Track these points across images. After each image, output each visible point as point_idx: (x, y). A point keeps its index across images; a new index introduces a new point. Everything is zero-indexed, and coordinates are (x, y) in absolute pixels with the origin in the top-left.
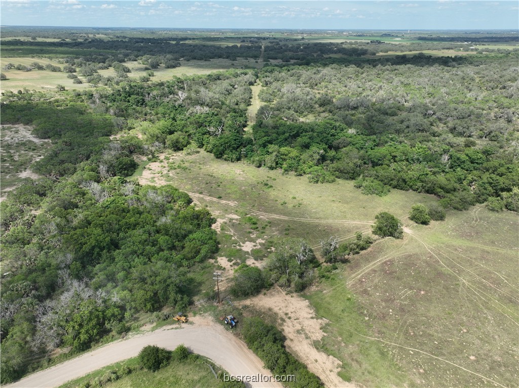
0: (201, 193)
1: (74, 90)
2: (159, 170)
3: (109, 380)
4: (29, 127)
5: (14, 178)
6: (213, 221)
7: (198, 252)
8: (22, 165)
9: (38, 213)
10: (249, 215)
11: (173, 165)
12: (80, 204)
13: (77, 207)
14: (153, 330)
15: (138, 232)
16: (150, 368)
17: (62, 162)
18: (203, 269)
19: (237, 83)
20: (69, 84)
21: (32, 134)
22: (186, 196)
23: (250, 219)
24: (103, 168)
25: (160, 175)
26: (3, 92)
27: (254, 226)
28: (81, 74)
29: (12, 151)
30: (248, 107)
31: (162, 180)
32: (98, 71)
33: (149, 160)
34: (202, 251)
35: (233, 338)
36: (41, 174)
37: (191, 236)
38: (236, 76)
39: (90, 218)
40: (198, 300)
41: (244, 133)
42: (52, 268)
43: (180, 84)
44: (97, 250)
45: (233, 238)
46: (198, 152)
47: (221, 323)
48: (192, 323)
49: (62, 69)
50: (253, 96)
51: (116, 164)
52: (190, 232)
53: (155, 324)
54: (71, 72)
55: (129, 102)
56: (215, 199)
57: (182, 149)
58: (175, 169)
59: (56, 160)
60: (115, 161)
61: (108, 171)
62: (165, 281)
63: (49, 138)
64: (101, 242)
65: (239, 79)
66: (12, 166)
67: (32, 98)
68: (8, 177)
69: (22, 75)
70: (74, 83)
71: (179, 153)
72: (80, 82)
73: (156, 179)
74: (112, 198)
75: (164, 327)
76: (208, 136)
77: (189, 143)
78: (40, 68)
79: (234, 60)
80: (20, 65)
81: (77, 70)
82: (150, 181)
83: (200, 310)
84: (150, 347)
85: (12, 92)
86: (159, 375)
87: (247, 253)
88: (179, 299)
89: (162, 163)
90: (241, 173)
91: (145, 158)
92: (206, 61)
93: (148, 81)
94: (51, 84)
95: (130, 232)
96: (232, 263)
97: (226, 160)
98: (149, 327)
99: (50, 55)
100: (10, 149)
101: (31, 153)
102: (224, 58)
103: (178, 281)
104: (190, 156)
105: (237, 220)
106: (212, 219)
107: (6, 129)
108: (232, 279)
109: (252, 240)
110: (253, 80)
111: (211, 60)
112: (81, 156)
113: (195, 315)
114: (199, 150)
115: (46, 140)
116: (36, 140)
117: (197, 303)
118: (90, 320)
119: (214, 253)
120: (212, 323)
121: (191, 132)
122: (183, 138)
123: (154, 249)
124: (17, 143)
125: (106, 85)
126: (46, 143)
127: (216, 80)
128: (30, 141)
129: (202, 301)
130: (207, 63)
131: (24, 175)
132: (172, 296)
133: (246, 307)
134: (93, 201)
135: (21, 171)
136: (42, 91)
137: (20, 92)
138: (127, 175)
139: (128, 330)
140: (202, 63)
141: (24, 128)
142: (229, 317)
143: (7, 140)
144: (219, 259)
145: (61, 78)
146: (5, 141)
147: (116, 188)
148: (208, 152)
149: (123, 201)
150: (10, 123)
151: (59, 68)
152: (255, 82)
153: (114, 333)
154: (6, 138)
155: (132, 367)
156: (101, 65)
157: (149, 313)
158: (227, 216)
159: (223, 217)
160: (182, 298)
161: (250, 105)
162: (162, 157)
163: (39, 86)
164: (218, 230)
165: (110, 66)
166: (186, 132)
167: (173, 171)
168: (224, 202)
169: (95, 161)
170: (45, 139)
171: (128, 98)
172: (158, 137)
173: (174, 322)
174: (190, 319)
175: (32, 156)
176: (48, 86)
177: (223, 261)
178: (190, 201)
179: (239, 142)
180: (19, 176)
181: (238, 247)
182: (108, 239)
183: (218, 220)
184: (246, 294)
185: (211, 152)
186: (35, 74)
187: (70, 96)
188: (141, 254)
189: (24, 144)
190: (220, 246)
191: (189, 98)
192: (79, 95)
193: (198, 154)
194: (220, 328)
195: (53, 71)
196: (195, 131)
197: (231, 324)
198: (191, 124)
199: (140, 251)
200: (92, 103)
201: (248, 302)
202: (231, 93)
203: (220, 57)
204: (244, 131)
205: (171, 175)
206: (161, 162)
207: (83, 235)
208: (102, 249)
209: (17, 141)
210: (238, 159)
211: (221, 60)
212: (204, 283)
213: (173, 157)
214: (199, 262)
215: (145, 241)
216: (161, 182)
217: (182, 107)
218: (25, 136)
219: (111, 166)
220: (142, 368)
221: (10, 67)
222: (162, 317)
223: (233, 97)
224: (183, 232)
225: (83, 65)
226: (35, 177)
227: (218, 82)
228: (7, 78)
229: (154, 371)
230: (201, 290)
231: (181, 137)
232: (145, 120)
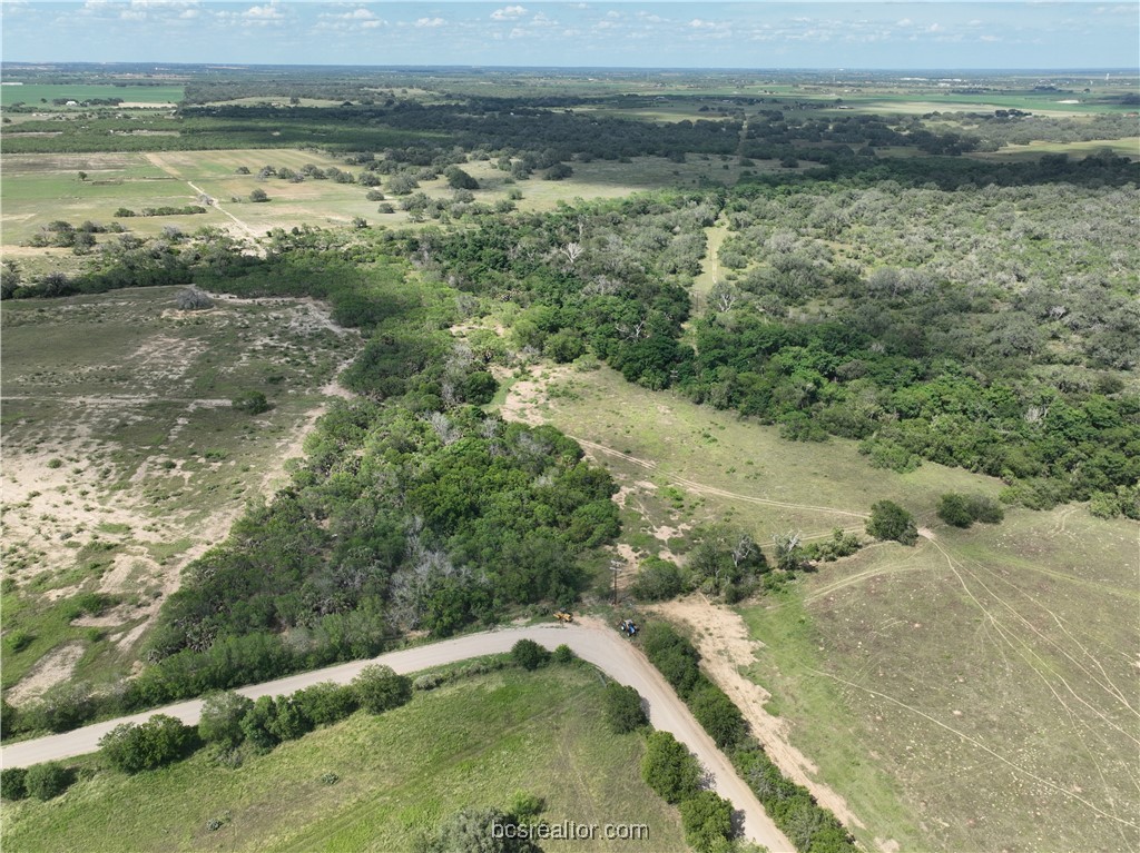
0: (598, 442)
1: (382, 228)
2: (533, 397)
3: (478, 672)
4: (321, 303)
5: (316, 396)
6: (614, 489)
7: (589, 533)
8: (324, 373)
9: (360, 453)
10: (672, 486)
11: (555, 389)
12: (420, 446)
13: (415, 450)
14: (527, 625)
15: (506, 495)
16: (525, 665)
17: (384, 373)
18: (595, 557)
19: (680, 222)
20: (371, 213)
21: (330, 318)
22: (576, 445)
23: (673, 492)
24: (448, 389)
25: (533, 405)
26: (270, 230)
27: (678, 503)
28: (390, 191)
29: (306, 348)
30: (694, 278)
31: (536, 414)
32: (420, 183)
33: (517, 376)
34: (595, 532)
35: (631, 648)
36: (354, 392)
37: (580, 509)
38: (679, 204)
39: (437, 469)
40: (587, 597)
41: (680, 334)
42: (396, 533)
43: (570, 223)
44: (452, 515)
45: (643, 518)
46: (597, 368)
47: (617, 628)
48: (577, 624)
49: (356, 178)
50: (708, 253)
51: (467, 384)
52: (580, 503)
53: (529, 619)
54: (371, 184)
55: (480, 260)
56: (620, 454)
57: (571, 361)
58: (558, 396)
59: (375, 370)
60: (466, 377)
61: (454, 395)
62: (547, 565)
63: (356, 325)
64: (459, 504)
65: (685, 212)
66: (310, 373)
67: (316, 244)
68: (307, 393)
69: (290, 190)
70: (380, 212)
71: (565, 368)
72: (391, 211)
73: (527, 412)
74: (466, 441)
75: (542, 624)
76: (615, 340)
77: (582, 351)
78: (319, 176)
79: (679, 161)
80: (285, 170)
81: (384, 179)
82: (518, 415)
83: (589, 609)
84: (525, 640)
85: (283, 231)
86: (535, 676)
87: (662, 542)
88: (563, 591)
89: (537, 385)
90: (668, 411)
91: (509, 373)
92: (622, 162)
93: (511, 210)
94: (340, 213)
95: (494, 495)
96: (637, 554)
97: (643, 385)
98: (522, 621)
99: (331, 145)
100: (302, 343)
101: (333, 354)
102: (659, 156)
103: (563, 567)
104: (583, 374)
105: (652, 490)
106: (614, 486)
107: (289, 306)
108: (636, 577)
109: (671, 524)
110: (713, 214)
111: (633, 159)
112: (410, 364)
113: (582, 614)
114: (598, 363)
115: (352, 330)
116: (336, 330)
117: (585, 601)
118: (454, 600)
119: (612, 537)
120: (604, 627)
121: (587, 329)
122: (574, 342)
123: (530, 521)
124: (309, 334)
125: (437, 217)
126: (351, 335)
127: (639, 213)
128: (328, 331)
129: (592, 599)
130: (625, 167)
131: (331, 389)
132: (554, 585)
133: (651, 614)
134: (437, 443)
135: (324, 384)
136: (328, 227)
137: (296, 232)
138: (483, 402)
139: (497, 621)
140: (615, 167)
141: (316, 305)
142: (627, 622)
143: (294, 328)
144: (620, 546)
145: (356, 198)
146: (292, 329)
147: (469, 423)
148: (614, 368)
149: (482, 447)
150: (292, 295)
151: (351, 176)
152: (716, 218)
153: (479, 622)
154: (293, 324)
155: (504, 662)
156: (423, 170)
157: (521, 606)
158: (636, 482)
159: (629, 484)
160: (566, 591)
161: (700, 272)
162: (537, 371)
163: (322, 217)
164: (622, 504)
165: (440, 172)
166: (579, 329)
167: (555, 400)
168: (634, 460)
169: (434, 375)
170: (349, 327)
171: (479, 254)
172: (530, 336)
173: (555, 620)
174: (576, 619)
175: (335, 358)
176: (338, 218)
177: (625, 550)
178: (580, 454)
179: (670, 353)
180: (323, 393)
181: (649, 533)
182: (467, 501)
183: (623, 488)
184: (654, 598)
185: (619, 369)
186: (311, 189)
187: (376, 239)
188: (511, 527)
189: (319, 336)
190: (622, 527)
191: (586, 257)
192: (392, 239)
193: (597, 372)
194: (614, 634)
195: (339, 182)
196: (593, 329)
197: (629, 631)
198: (588, 314)
199: (511, 523)
200: (416, 259)
201: (655, 608)
202: (666, 246)
203: (651, 152)
204: (682, 330)
205: (551, 406)
206: (536, 381)
207: (435, 493)
208: (458, 514)
209: (309, 330)
210: (665, 386)
211: (653, 159)
212: (596, 576)
213: (555, 374)
214: (590, 548)
215: (517, 509)
216: (535, 418)
217: (573, 276)
218: (318, 322)
219: (459, 385)
220: (515, 666)
221: (269, 172)
222: (540, 611)
223: (668, 255)
224: (570, 502)
225: (393, 170)
226: (346, 395)
227: (644, 219)
228: (268, 197)
229: (530, 670)
230: (592, 586)
231: (570, 338)
232: (508, 299)
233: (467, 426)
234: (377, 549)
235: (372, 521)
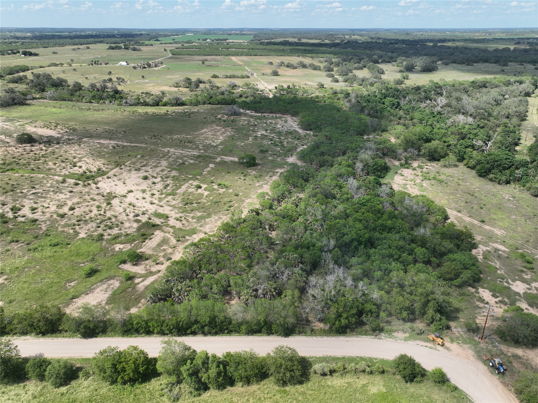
0: (459, 212)
1: (331, 89)
2: (412, 178)
3: (364, 371)
4: (295, 118)
5: (283, 162)
6: (474, 246)
7: (457, 276)
8: (289, 151)
9: (302, 196)
10: (521, 251)
11: (428, 175)
12: (338, 196)
13: (335, 198)
14: (406, 339)
15: (394, 236)
16: (404, 377)
17: (323, 154)
18: (461, 295)
19: (509, 92)
20: (328, 82)
21: (298, 125)
22: (444, 212)
23: (523, 256)
24: (359, 165)
25: (413, 183)
26: (277, 86)
27: (529, 265)
28: (338, 74)
29: (282, 138)
30: (522, 122)
31: (414, 188)
32: (354, 71)
33: (402, 165)
34: (462, 276)
35: (501, 386)
36: (305, 162)
37: (451, 256)
38: (508, 84)
39: (348, 211)
40: (456, 327)
41: (515, 153)
43: (438, 90)
44: (355, 243)
45: (499, 272)
46: (456, 166)
47: (485, 362)
48: (448, 349)
49: (322, 68)
50: (529, 110)
51: (371, 165)
52: (450, 251)
53: (407, 335)
54: (329, 71)
55: (384, 103)
56: (476, 222)
57: (439, 160)
58: (430, 180)
59: (317, 151)
60: (371, 161)
61: (363, 170)
62: (427, 295)
63: (311, 130)
64: (361, 237)
65: (512, 88)
66: (282, 150)
67: (297, 93)
68: (278, 160)
69: (290, 72)
70: (332, 81)
71: (434, 164)
72: (337, 81)
73: (408, 186)
74: (369, 197)
75: (418, 342)
76: (471, 150)
77: (447, 155)
78: (304, 66)
79: (504, 65)
80: (289, 63)
81: (335, 69)
82: (402, 187)
83: (457, 338)
84: (405, 356)
85: (283, 87)
86: (412, 388)
87: (518, 294)
88: (438, 318)
89: (415, 171)
90: (511, 199)
91: (397, 163)
92: (468, 65)
93: (402, 84)
94: (312, 81)
95: (385, 234)
96: (497, 300)
97: (491, 180)
98: (400, 335)
99: (312, 55)
100: (281, 135)
101: (296, 142)
102: (491, 63)
103: (441, 300)
104: (447, 169)
105: (504, 252)
106: (474, 244)
107: (278, 118)
108: (497, 319)
109: (524, 281)
110: (531, 90)
111: (475, 64)
112: (338, 151)
113: (452, 341)
114: (457, 163)
115: (308, 132)
116: (300, 131)
117: (454, 330)
119: (474, 281)
120: (472, 359)
121: (451, 142)
122: (442, 149)
123: (411, 258)
124: (286, 132)
125: (361, 85)
126: (308, 134)
127: (481, 87)
128: (296, 131)
129: (460, 329)
130: (469, 67)
131: (291, 160)
132: (431, 312)
133: (517, 357)
134: (349, 196)
135: (288, 156)
136: (305, 87)
137: (289, 87)
138: (380, 177)
139: (381, 330)
140: (464, 67)
141: (292, 119)
142: (497, 360)
143: (279, 128)
144: (481, 290)
145: (321, 76)
146: (278, 128)
147: (371, 187)
148: (468, 167)
149: (378, 202)
150: (281, 114)
151: (320, 67)
152: (533, 93)
153: (367, 327)
154: (278, 126)
155: (386, 369)
156: (356, 65)
157: (401, 322)
158: (491, 244)
159: (486, 244)
160: (440, 319)
161: (525, 120)
162: (415, 164)
163: (302, 83)
164: (480, 258)
165: (365, 67)
166: (445, 142)
167: (427, 181)
168: (487, 227)
169: (351, 158)
170: (307, 130)
171: (383, 100)
172: (413, 143)
173: (428, 340)
174: (447, 344)
175: (297, 144)
176: (310, 83)
177: (485, 294)
178: (446, 218)
179: (510, 162)
180: (287, 161)
181: (506, 284)
182: (367, 236)
183: (480, 246)
184: (517, 342)
185: (473, 168)
186: (300, 71)
187: (328, 93)
188: (397, 259)
189: (291, 133)
190: (482, 275)
191: (448, 105)
192: (336, 93)
193: (456, 168)
194: (483, 368)
195: (314, 69)
196: (455, 143)
197: (498, 369)
198: (452, 133)
199: (396, 257)
200: (347, 102)
201: (519, 352)
202: (500, 104)
203: (486, 61)
204: (516, 151)
205: (424, 185)
206: (414, 169)
207: (345, 227)
208: (360, 243)
209: (286, 129)
210: (508, 182)
211: (486, 64)
212: (462, 310)
213: (427, 167)
214: (456, 286)
216: (414, 190)
217: (441, 114)
218: (291, 126)
219: (366, 165)
220: (394, 374)
221: (282, 64)
222: (417, 331)
223: (503, 108)
224: (443, 249)
225: (340, 65)
226: (299, 163)
227: (484, 90)
228: (279, 74)
229: (407, 382)
230: (459, 318)
231: (440, 146)
232: (398, 124)
233: (369, 188)
234: (302, 257)
235: (302, 237)
